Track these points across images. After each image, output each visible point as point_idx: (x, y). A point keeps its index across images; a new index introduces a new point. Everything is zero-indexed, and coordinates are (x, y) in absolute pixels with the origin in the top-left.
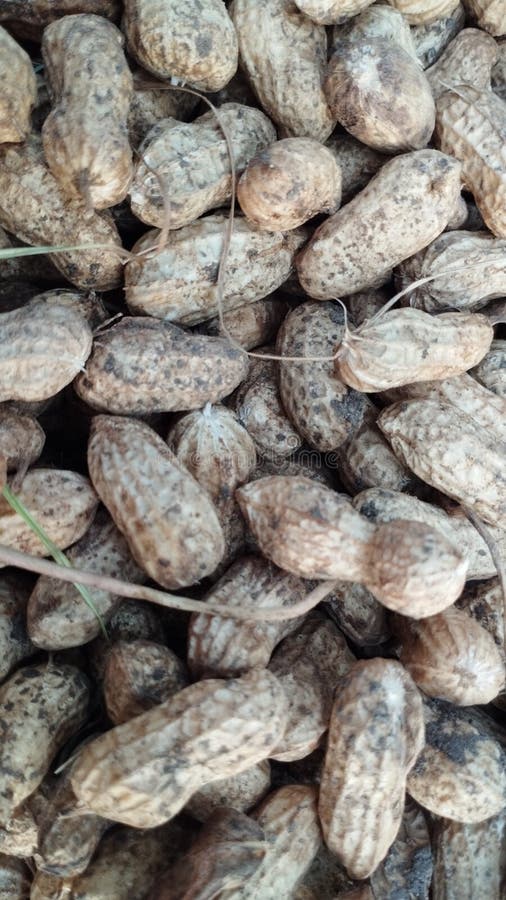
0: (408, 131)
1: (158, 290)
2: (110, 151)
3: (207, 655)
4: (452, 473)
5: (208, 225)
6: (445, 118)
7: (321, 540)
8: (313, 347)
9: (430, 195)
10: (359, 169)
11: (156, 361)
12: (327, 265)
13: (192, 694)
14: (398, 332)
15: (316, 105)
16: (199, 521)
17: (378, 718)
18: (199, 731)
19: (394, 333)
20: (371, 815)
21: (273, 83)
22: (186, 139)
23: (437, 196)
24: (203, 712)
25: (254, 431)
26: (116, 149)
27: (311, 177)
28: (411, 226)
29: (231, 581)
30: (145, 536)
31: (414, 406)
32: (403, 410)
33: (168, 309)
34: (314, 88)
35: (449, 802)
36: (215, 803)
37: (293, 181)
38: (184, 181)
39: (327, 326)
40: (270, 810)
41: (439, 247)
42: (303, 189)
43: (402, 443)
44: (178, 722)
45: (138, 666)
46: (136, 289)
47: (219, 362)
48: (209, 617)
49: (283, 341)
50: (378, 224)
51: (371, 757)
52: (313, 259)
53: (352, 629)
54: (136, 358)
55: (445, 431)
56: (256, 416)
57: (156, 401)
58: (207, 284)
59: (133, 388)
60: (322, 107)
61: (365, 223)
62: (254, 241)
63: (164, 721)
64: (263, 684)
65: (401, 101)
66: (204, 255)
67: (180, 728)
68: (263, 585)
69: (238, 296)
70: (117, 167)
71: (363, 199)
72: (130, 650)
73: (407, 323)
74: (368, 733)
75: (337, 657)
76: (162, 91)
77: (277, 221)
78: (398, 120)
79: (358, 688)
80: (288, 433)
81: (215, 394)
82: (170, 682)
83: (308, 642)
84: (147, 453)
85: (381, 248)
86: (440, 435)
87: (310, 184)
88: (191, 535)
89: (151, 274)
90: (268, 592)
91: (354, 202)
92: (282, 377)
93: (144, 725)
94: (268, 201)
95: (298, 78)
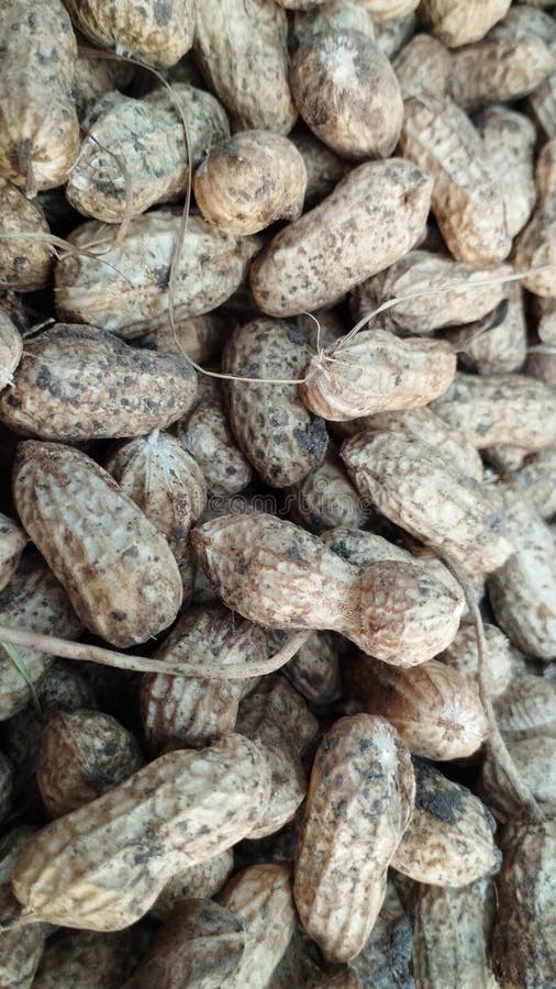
0: (381, 136)
1: (102, 293)
2: (58, 121)
3: (172, 722)
4: (423, 510)
5: (155, 221)
6: (409, 126)
7: (301, 585)
8: (270, 369)
9: (402, 209)
10: (318, 174)
11: (99, 377)
12: (289, 277)
13: (162, 767)
14: (372, 355)
15: (279, 97)
16: (158, 565)
17: (372, 779)
18: (177, 811)
19: (369, 356)
20: (360, 888)
21: (231, 66)
22: (140, 118)
23: (410, 211)
24: (180, 788)
25: (203, 462)
26: (66, 120)
27: (282, 176)
28: (383, 240)
29: (188, 635)
30: (97, 585)
31: (381, 438)
32: (369, 441)
33: (108, 318)
34: (277, 77)
35: (438, 866)
36: (176, 894)
37: (264, 178)
38: (139, 167)
39: (285, 346)
40: (238, 896)
41: (402, 267)
42: (273, 189)
43: (368, 478)
44: (150, 802)
45: (87, 740)
46: (72, 291)
47: (172, 381)
48: (170, 678)
49: (233, 361)
50: (348, 236)
51: (364, 825)
52: (274, 270)
53: (308, 686)
54: (76, 372)
55: (416, 465)
56: (203, 445)
57: (97, 425)
58: (155, 290)
59: (73, 409)
60: (286, 99)
61: (335, 233)
62: (207, 244)
63: (131, 803)
64: (242, 751)
65: (377, 102)
66: (153, 256)
67: (153, 810)
68: (223, 639)
69: (185, 307)
70: (66, 142)
71: (330, 206)
72: (75, 721)
73: (380, 345)
74: (362, 797)
75: (299, 717)
76: (99, 60)
77: (240, 223)
78: (373, 122)
79: (347, 749)
80: (239, 465)
81: (165, 419)
82: (123, 757)
83: (267, 703)
84: (94, 485)
85: (349, 262)
86: (411, 470)
87: (280, 183)
88: (149, 583)
89: (92, 273)
90: (230, 647)
91: (319, 210)
92: (235, 402)
93: (106, 808)
94: (233, 199)
95: (262, 64)
